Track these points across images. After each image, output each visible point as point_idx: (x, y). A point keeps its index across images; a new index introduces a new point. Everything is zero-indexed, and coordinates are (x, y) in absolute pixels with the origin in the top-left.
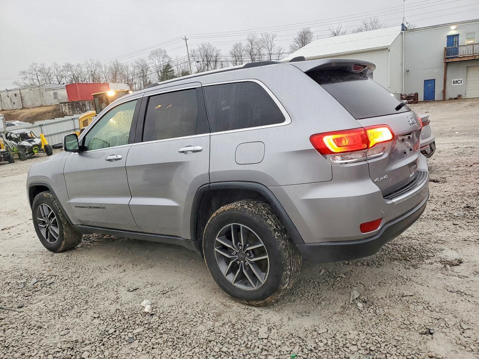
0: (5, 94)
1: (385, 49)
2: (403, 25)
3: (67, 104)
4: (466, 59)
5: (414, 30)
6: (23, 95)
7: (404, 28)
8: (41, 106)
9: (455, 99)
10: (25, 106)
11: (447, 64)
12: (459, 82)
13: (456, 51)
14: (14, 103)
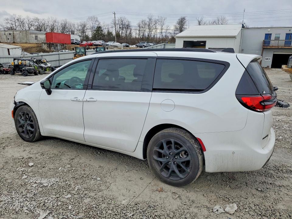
0: (3, 32)
1: (234, 37)
2: (243, 25)
3: (46, 44)
4: (274, 47)
5: (248, 28)
6: (15, 35)
7: (243, 27)
8: (26, 43)
9: (265, 68)
10: (15, 41)
11: (264, 49)
12: (269, 59)
13: (269, 43)
14: (8, 39)
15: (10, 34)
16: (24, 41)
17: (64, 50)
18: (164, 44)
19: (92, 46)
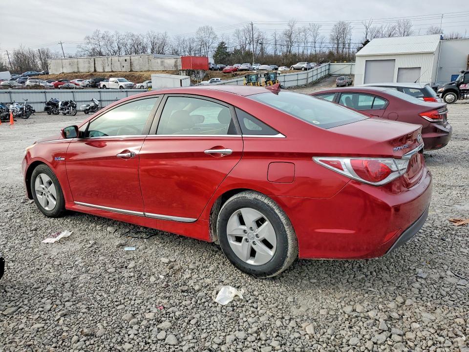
0: (117, 59)
1: (432, 53)
6: (132, 61)
10: (133, 69)
14: (123, 67)
15: (126, 60)
16: (146, 69)
17: (215, 79)
18: (328, 63)
19: (237, 71)
